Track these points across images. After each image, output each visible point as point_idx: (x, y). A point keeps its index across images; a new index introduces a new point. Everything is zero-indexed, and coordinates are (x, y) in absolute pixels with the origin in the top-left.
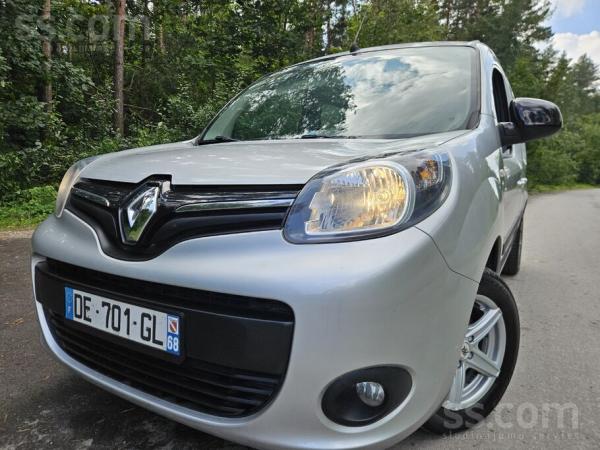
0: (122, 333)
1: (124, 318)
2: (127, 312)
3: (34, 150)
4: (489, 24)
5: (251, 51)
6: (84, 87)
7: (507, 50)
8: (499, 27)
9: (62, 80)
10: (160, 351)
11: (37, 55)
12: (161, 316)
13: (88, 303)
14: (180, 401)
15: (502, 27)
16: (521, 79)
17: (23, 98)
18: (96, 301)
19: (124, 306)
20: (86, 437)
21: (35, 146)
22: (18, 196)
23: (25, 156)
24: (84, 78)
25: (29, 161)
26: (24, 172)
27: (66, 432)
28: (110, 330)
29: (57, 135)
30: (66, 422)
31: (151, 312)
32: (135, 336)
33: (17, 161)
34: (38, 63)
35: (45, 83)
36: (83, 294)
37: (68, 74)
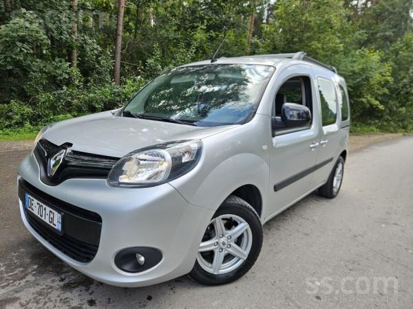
0: (43, 218)
1: (44, 211)
2: (45, 209)
3: (62, 92)
4: (387, 7)
5: (205, 27)
6: (96, 52)
7: (399, 26)
8: (395, 9)
9: (82, 47)
10: (54, 228)
11: (67, 31)
12: (56, 213)
13: (33, 202)
14: (65, 253)
15: (397, 9)
16: (407, 49)
17: (57, 60)
18: (35, 201)
19: (44, 206)
20: (35, 264)
21: (63, 89)
22: (51, 119)
23: (57, 95)
24: (96, 46)
25: (59, 98)
26: (55, 105)
27: (28, 260)
28: (39, 216)
29: (76, 83)
30: (30, 256)
31: (53, 211)
32: (47, 221)
33: (52, 98)
34: (68, 36)
35: (72, 48)
36: (32, 198)
37: (86, 43)
